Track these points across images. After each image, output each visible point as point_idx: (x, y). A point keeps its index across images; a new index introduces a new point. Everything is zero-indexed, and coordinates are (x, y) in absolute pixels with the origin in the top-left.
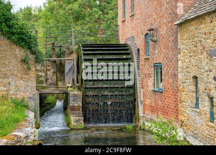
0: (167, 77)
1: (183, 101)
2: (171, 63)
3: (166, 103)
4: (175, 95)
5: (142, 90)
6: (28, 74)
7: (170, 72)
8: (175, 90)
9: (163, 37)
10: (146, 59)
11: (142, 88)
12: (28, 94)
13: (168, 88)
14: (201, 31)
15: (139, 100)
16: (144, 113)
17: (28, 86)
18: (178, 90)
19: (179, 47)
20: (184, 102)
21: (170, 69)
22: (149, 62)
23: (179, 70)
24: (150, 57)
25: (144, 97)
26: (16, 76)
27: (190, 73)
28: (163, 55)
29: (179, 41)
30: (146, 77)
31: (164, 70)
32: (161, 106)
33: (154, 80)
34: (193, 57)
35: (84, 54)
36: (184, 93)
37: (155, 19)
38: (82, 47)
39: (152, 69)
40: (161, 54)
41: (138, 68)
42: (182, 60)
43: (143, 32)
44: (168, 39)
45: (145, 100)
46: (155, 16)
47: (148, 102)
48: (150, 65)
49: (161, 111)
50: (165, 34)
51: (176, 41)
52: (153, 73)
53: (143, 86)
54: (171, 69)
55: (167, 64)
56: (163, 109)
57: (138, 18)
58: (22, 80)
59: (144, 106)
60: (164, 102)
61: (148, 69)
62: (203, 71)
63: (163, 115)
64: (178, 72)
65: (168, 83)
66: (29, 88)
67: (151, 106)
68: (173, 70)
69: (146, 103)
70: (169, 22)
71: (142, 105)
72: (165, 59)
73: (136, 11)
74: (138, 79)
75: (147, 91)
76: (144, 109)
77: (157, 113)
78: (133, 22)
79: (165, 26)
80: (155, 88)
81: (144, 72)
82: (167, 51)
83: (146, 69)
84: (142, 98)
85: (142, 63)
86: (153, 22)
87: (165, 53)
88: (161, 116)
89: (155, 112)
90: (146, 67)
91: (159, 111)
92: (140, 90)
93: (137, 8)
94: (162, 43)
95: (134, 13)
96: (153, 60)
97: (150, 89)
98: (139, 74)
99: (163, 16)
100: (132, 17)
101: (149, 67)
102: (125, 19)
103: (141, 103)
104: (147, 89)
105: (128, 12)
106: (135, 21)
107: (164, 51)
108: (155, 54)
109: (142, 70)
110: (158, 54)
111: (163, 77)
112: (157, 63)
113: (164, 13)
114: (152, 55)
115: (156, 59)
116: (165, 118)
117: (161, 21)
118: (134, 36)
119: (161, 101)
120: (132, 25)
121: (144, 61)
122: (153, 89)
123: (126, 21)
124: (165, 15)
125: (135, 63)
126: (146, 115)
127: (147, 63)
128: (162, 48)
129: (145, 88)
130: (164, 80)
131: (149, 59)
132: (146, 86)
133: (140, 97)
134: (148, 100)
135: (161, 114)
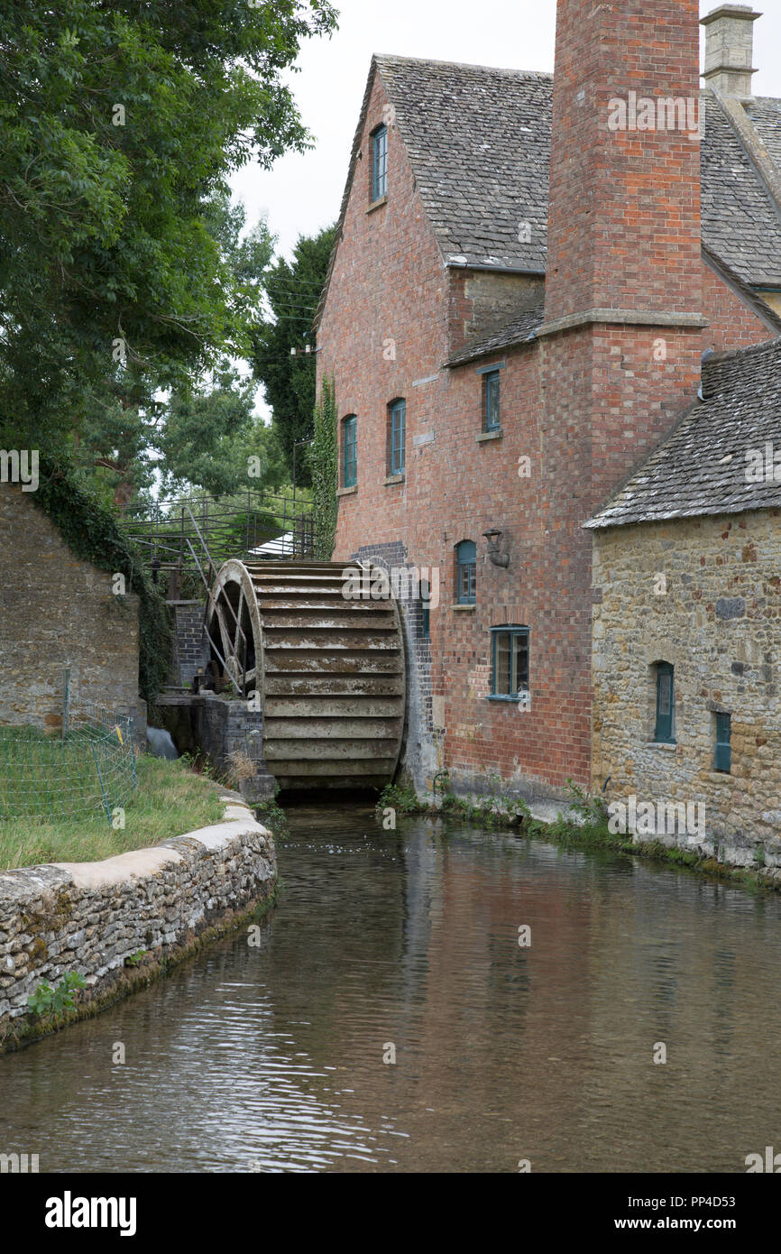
0: (546, 664)
1: (609, 726)
2: (565, 627)
3: (540, 732)
4: (577, 711)
5: (438, 701)
6: (116, 647)
7: (559, 650)
8: (578, 696)
9: (534, 556)
10: (459, 612)
11: (442, 693)
12: (114, 705)
13: (552, 693)
14: (685, 553)
15: (422, 728)
16: (448, 764)
17: (115, 683)
18: (592, 697)
19: (594, 585)
20: (615, 727)
21: (558, 643)
22: (474, 621)
23: (595, 646)
24: (479, 607)
25: (448, 719)
26: (85, 652)
27: (642, 653)
28: (531, 604)
29: (597, 571)
30: (459, 660)
31: (536, 644)
32: (522, 741)
33: (493, 669)
34: (654, 614)
35: (260, 595)
36: (612, 705)
37: (499, 504)
38: (250, 571)
39: (488, 641)
40: (524, 600)
41: (418, 636)
42: (605, 621)
43: (450, 535)
44: (551, 563)
45: (454, 726)
46: (500, 498)
47: (463, 731)
48: (480, 628)
49: (521, 756)
50: (541, 548)
51: (584, 570)
52: (488, 651)
53: (444, 685)
54: (565, 643)
55: (547, 628)
56: (528, 749)
57: (423, 495)
58: (99, 663)
59: (447, 744)
61: (468, 640)
62: (694, 650)
63: (529, 764)
64: (590, 652)
65: (552, 679)
66: (119, 689)
67: (482, 743)
68: (570, 644)
69: (461, 734)
70: (557, 519)
71: (440, 743)
72: (541, 614)
73: (411, 473)
74: (421, 667)
75: (464, 701)
76: (446, 751)
77: (506, 760)
78: (396, 501)
79: (543, 527)
80: (494, 693)
81: (449, 648)
82: (548, 593)
83: (460, 640)
84: (438, 722)
85: (440, 622)
86: (490, 512)
87: (541, 598)
88: (519, 770)
89: (497, 759)
90: (459, 633)
91: (512, 754)
92: (431, 699)
93: (418, 464)
94: (529, 572)
95: (404, 477)
96: (491, 614)
97: (476, 695)
98: (427, 654)
99: (532, 499)
100: (390, 487)
101: (474, 634)
102: (357, 488)
103: (434, 737)
104: (464, 695)
105: (368, 471)
106: (408, 499)
107: (536, 593)
108: (501, 600)
109: (442, 640)
110: (512, 599)
111: (532, 663)
112: (506, 625)
113: (539, 492)
114: (485, 600)
115: (502, 614)
116: (536, 772)
117: (527, 512)
118: (400, 543)
119: (523, 727)
120: (391, 509)
121: (450, 617)
122: (488, 694)
123: (359, 495)
124: (540, 497)
125: (406, 621)
126: (456, 769)
127: (465, 624)
128: (530, 586)
129: (454, 693)
130: (535, 671)
131: (472, 612)
132: (459, 686)
133: (431, 718)
134: (464, 726)
135: (519, 763)
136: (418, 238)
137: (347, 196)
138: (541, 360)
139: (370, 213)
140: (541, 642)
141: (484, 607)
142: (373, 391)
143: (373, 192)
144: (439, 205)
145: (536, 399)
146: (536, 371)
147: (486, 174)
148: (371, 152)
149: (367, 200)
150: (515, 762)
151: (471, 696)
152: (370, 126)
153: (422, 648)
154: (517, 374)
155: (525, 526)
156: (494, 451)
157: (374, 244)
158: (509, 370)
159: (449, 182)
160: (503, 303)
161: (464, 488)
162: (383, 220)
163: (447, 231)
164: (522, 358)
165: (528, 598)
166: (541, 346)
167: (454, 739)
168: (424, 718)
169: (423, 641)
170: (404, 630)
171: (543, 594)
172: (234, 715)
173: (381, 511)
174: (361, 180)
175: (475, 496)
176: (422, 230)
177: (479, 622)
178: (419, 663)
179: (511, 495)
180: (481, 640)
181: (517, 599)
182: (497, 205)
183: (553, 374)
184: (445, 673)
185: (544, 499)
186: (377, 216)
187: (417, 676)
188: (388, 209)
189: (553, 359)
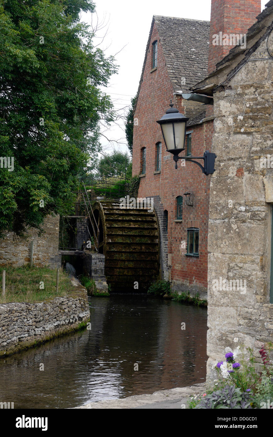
0: (204, 243)
3: (202, 267)
5: (170, 256)
9: (201, 203)
10: (177, 223)
11: (171, 253)
12: (49, 255)
13: (206, 253)
15: (165, 266)
22: (181, 226)
24: (183, 221)
25: (172, 262)
28: (200, 220)
30: (176, 241)
31: (201, 235)
32: (196, 271)
33: (187, 244)
35: (105, 214)
37: (190, 183)
39: (186, 233)
40: (197, 219)
41: (164, 231)
43: (174, 194)
45: (175, 265)
46: (191, 180)
47: (178, 267)
48: (183, 228)
49: (196, 276)
50: (203, 200)
52: (186, 236)
53: (172, 250)
56: (198, 274)
57: (166, 179)
58: (44, 239)
59: (172, 272)
60: (200, 266)
61: (180, 233)
63: (198, 279)
66: (51, 249)
67: (183, 271)
69: (176, 268)
70: (209, 189)
71: (170, 271)
72: (203, 224)
73: (163, 170)
74: (164, 243)
75: (178, 256)
76: (172, 274)
77: (191, 278)
78: (158, 180)
79: (204, 192)
80: (188, 253)
81: (173, 236)
82: (205, 216)
83: (177, 233)
84: (170, 263)
85: (171, 226)
86: (187, 186)
87: (203, 218)
88: (195, 281)
89: (188, 277)
90: (177, 230)
91: (193, 276)
92: (167, 255)
93: (165, 167)
94: (199, 208)
95: (160, 171)
96: (187, 224)
97: (182, 253)
98: (166, 238)
99: (201, 181)
100: (156, 175)
101: (181, 231)
102: (145, 175)
103: (168, 269)
104: (178, 254)
105: (149, 169)
106: (162, 180)
107: (201, 216)
108: (190, 219)
109: (171, 233)
110: (194, 218)
111: (200, 242)
112: (192, 228)
113: (203, 179)
114: (185, 218)
115: (191, 224)
116: (200, 282)
117: (199, 186)
118: (159, 196)
119: (197, 266)
120: (156, 183)
121: (174, 224)
122: (186, 253)
123: (146, 177)
124: (203, 181)
125: (160, 225)
126: (175, 281)
127: (179, 227)
128: (200, 213)
129: (175, 253)
130: (201, 245)
131: (181, 223)
132: (176, 250)
133: (167, 262)
134: (178, 265)
135: (195, 279)
136: (167, 83)
137: (144, 66)
138: (204, 131)
139: (151, 73)
140: (203, 234)
141: (185, 221)
142: (151, 139)
143: (153, 65)
144: (174, 71)
145: (203, 145)
146: (203, 134)
147: (193, 60)
148: (152, 50)
149: (151, 68)
150: (194, 278)
151: (180, 254)
152: (152, 41)
153: (165, 236)
154: (197, 135)
155: (199, 191)
156: (189, 163)
157: (152, 84)
158: (194, 134)
159: (178, 63)
160: (196, 108)
161: (179, 177)
162: (155, 75)
163: (176, 81)
164: (198, 129)
165: (199, 218)
166: (205, 125)
167: (174, 270)
168: (165, 262)
169: (165, 233)
170: (159, 229)
171: (204, 217)
172: (94, 259)
173: (153, 184)
174: (149, 61)
175: (183, 180)
176: (168, 80)
177: (183, 227)
178: (164, 241)
179: (194, 180)
180: (183, 233)
181: (195, 218)
182: (196, 71)
183: (208, 136)
184: (172, 245)
185: (205, 182)
186: (154, 74)
187: (163, 246)
188: (157, 72)
189: (208, 130)
